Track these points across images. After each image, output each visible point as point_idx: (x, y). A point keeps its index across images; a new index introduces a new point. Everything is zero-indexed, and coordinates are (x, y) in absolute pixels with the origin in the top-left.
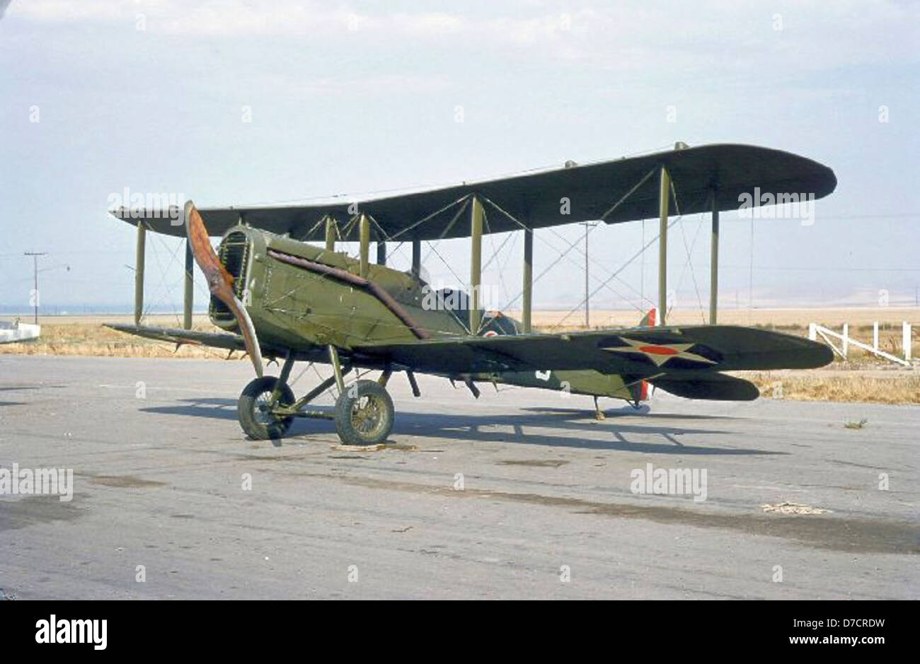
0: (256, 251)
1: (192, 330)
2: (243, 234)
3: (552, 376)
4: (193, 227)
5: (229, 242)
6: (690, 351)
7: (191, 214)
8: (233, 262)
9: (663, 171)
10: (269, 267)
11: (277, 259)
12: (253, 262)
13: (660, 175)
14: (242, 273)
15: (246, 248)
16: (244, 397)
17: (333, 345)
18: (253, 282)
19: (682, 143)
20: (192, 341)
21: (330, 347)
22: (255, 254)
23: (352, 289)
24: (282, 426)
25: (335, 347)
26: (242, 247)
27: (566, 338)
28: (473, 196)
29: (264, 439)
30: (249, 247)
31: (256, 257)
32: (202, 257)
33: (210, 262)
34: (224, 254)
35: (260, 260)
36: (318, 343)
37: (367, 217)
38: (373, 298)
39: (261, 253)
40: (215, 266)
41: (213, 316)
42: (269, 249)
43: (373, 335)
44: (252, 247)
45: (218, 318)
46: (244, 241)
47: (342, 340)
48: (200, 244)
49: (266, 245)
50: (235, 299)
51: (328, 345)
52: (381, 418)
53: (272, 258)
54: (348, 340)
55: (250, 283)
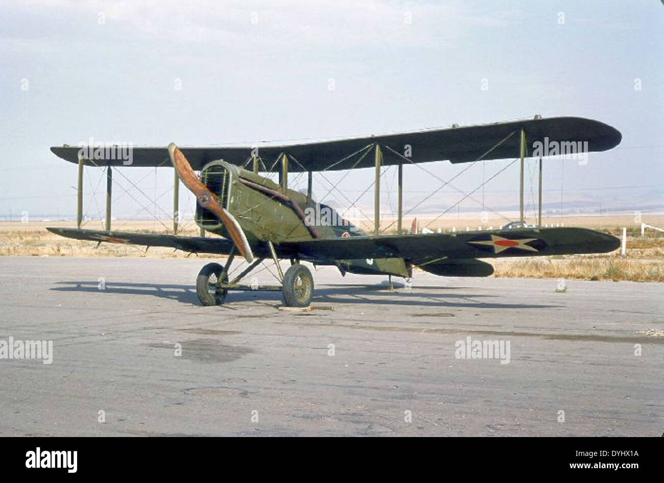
0: (233, 179)
2: (222, 167)
3: (374, 262)
4: (179, 162)
5: (208, 172)
6: (527, 244)
7: (175, 152)
8: (215, 185)
9: (522, 132)
10: (241, 190)
11: (246, 185)
12: (232, 187)
13: (521, 134)
14: (223, 193)
15: (225, 177)
16: (200, 276)
17: (271, 241)
18: (232, 198)
19: (539, 115)
21: (270, 242)
22: (232, 181)
23: (280, 204)
24: (222, 296)
26: (221, 176)
27: (455, 235)
28: (377, 144)
29: (212, 305)
30: (228, 176)
31: (234, 182)
32: (189, 182)
33: (197, 185)
34: (205, 180)
35: (235, 185)
36: (263, 240)
37: (288, 156)
38: (291, 210)
39: (236, 179)
40: (202, 188)
41: (199, 222)
42: (240, 177)
43: (292, 235)
44: (231, 176)
45: (204, 223)
46: (224, 171)
47: (275, 238)
48: (185, 173)
49: (238, 174)
50: (224, 210)
51: (268, 241)
52: (307, 290)
53: (242, 182)
54: (278, 238)
55: (230, 200)
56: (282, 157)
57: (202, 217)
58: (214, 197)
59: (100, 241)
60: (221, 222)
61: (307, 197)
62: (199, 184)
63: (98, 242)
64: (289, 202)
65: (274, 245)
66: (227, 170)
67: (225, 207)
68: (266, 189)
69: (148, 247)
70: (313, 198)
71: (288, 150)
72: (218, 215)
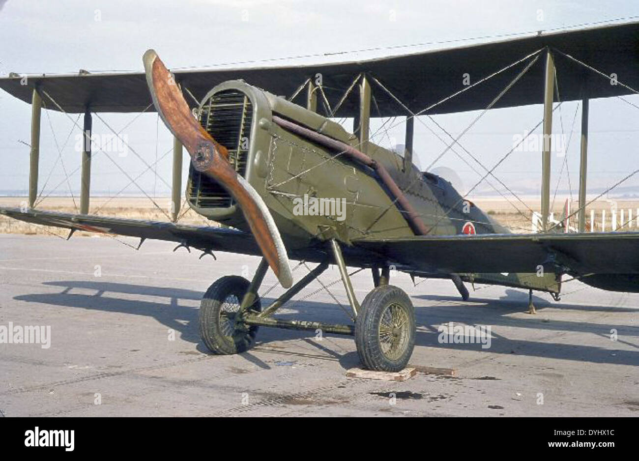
1: (89, 214)
4: (159, 85)
5: (213, 103)
7: (155, 66)
10: (275, 137)
11: (284, 127)
12: (257, 130)
14: (241, 143)
15: (244, 112)
16: (206, 300)
17: (336, 240)
18: (257, 156)
20: (96, 227)
21: (334, 242)
22: (259, 120)
23: (354, 170)
25: (340, 243)
29: (229, 353)
30: (250, 109)
31: (261, 123)
32: (177, 123)
33: (191, 129)
34: (209, 119)
35: (264, 128)
36: (321, 237)
37: (371, 82)
38: (374, 181)
39: (266, 117)
40: (199, 134)
41: (193, 201)
42: (275, 113)
43: (376, 228)
44: (256, 109)
45: (203, 204)
46: (243, 102)
47: (344, 234)
48: (171, 105)
49: (270, 108)
50: (240, 178)
51: (331, 239)
52: (403, 334)
53: (278, 124)
54: (350, 233)
55: (254, 160)
56: (360, 82)
57: (199, 192)
58: (220, 153)
59: (73, 229)
60: (234, 203)
61: (404, 159)
62: (195, 127)
63: (70, 230)
64: (371, 165)
65: (342, 246)
66: (249, 100)
67: (242, 172)
68: (328, 139)
69: (142, 241)
70: (414, 161)
71: (371, 69)
72: (228, 187)
